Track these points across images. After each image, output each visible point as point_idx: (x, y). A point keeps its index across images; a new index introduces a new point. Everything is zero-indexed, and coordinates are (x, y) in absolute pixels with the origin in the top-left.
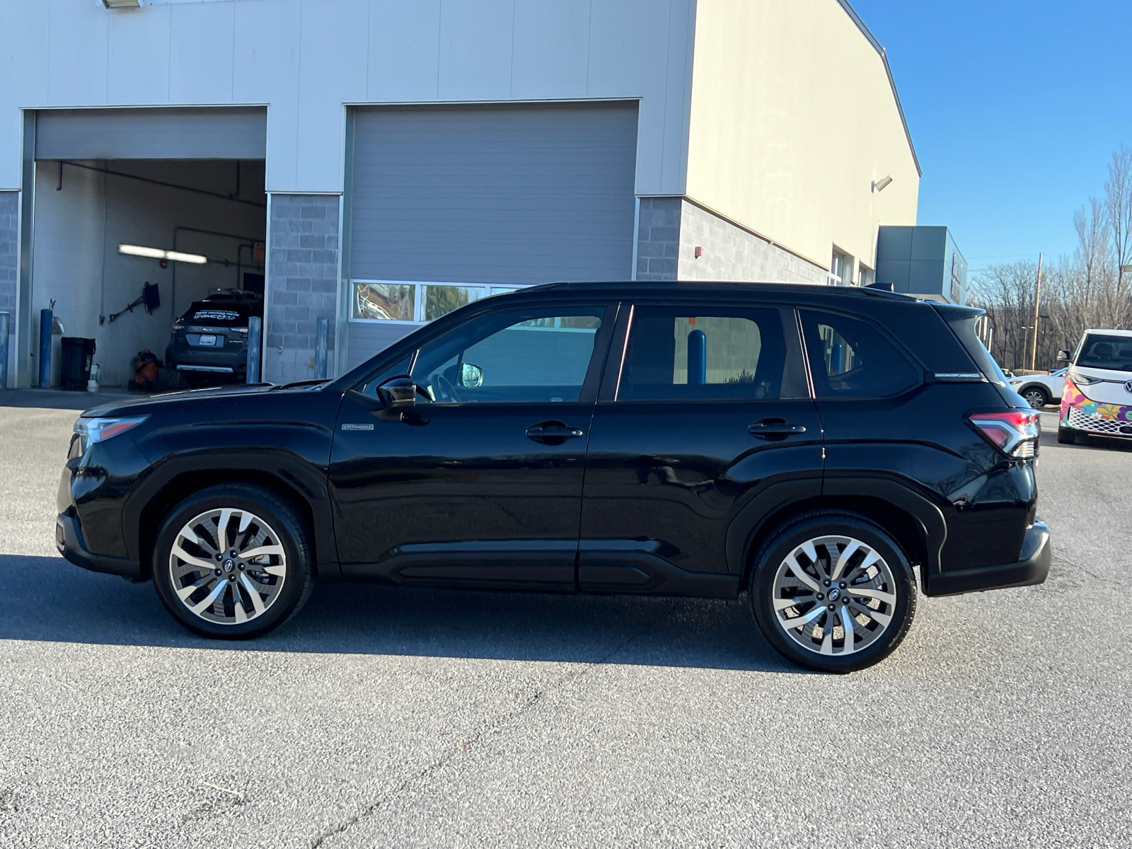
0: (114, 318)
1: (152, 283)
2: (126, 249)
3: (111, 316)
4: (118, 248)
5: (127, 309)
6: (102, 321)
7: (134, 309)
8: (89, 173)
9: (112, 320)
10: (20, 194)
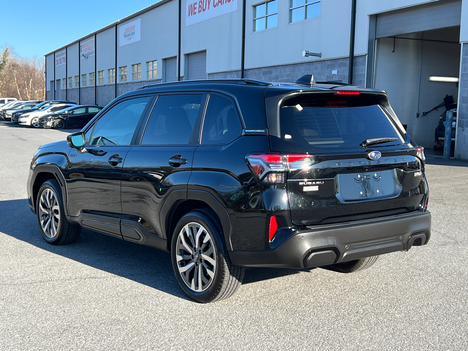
0: (425, 114)
1: (450, 95)
2: (433, 78)
3: (423, 113)
4: (429, 78)
5: (434, 109)
6: (418, 116)
7: (438, 109)
8: (411, 42)
9: (424, 115)
10: (367, 56)
